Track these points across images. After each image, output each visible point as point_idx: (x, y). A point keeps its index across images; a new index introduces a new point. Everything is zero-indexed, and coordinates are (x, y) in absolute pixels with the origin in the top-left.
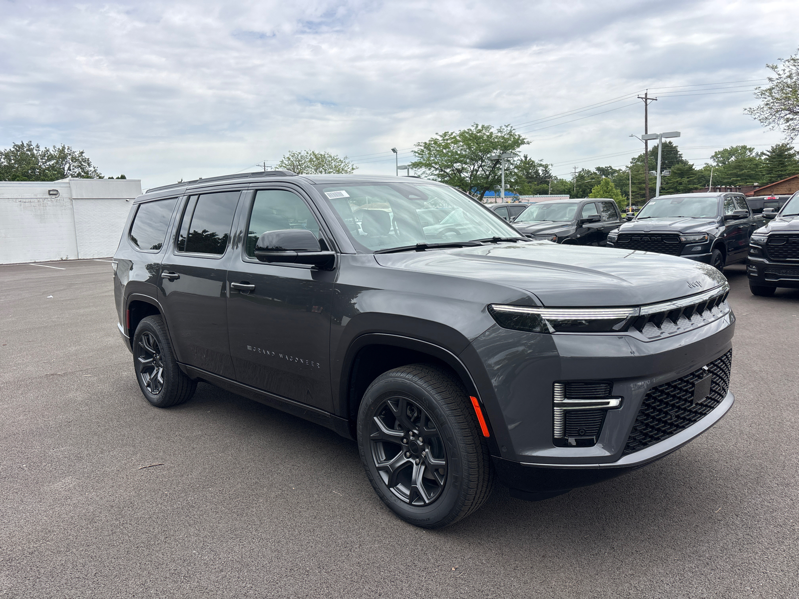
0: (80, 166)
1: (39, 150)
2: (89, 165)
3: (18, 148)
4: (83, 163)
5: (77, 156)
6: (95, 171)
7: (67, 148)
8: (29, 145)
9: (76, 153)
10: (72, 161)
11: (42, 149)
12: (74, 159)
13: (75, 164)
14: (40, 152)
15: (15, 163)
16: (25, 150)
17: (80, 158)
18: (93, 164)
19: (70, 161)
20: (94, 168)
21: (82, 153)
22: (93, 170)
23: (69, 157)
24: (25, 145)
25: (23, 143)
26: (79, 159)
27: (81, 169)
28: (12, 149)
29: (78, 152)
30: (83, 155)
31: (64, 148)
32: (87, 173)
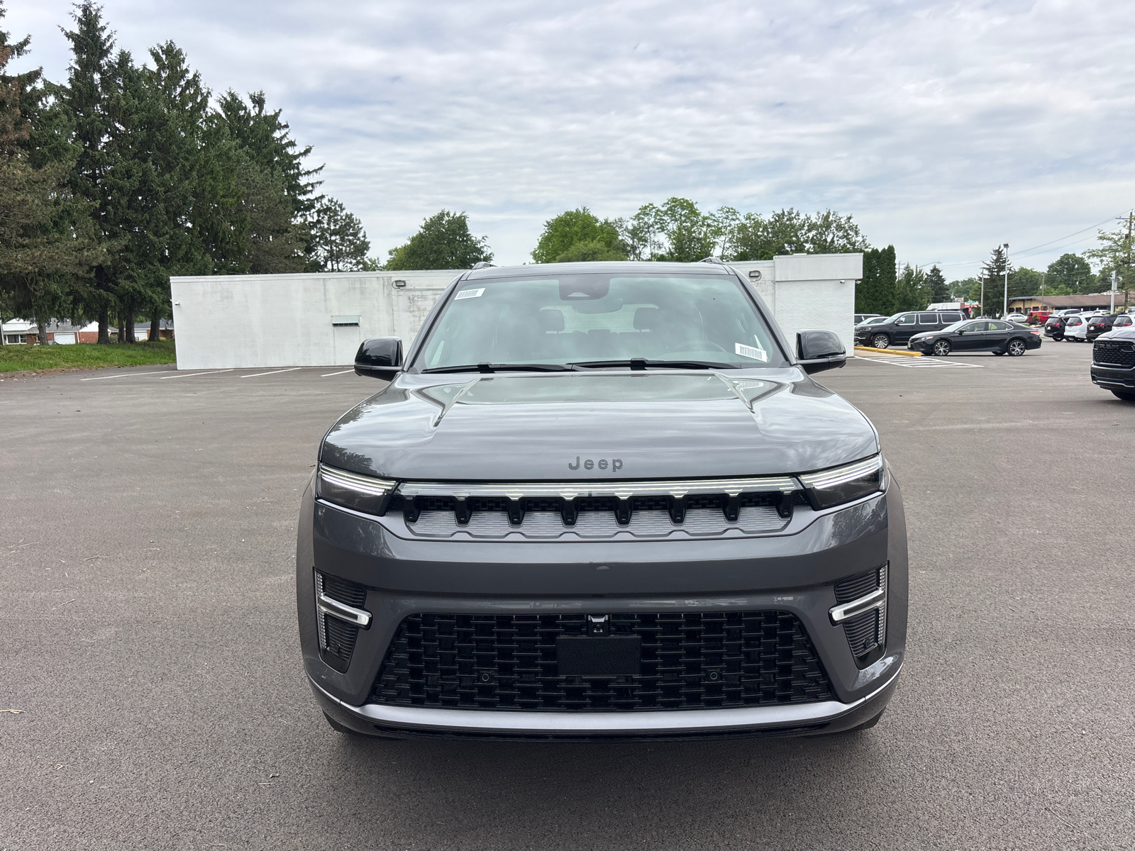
0: (845, 236)
1: (799, 219)
2: (857, 233)
3: (777, 218)
4: (849, 231)
5: (843, 222)
6: (864, 241)
7: (832, 213)
8: (790, 213)
9: (842, 220)
10: (837, 230)
11: (802, 217)
12: (839, 227)
13: (841, 234)
14: (800, 221)
15: (773, 237)
16: (785, 219)
17: (846, 225)
18: (861, 232)
19: (835, 231)
20: (863, 237)
21: (850, 218)
22: (861, 240)
23: (834, 225)
24: (786, 214)
25: (783, 212)
26: (844, 228)
27: (847, 239)
28: (772, 220)
29: (845, 218)
30: (851, 221)
31: (829, 213)
32: (853, 244)
